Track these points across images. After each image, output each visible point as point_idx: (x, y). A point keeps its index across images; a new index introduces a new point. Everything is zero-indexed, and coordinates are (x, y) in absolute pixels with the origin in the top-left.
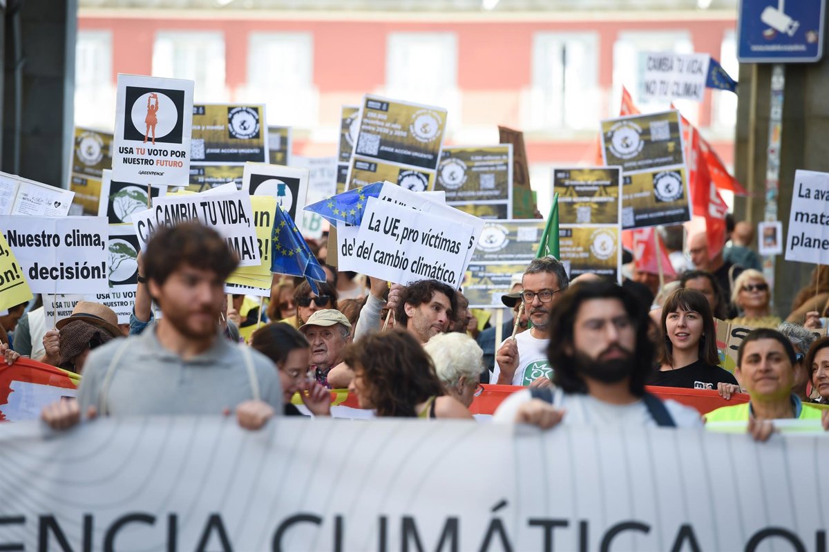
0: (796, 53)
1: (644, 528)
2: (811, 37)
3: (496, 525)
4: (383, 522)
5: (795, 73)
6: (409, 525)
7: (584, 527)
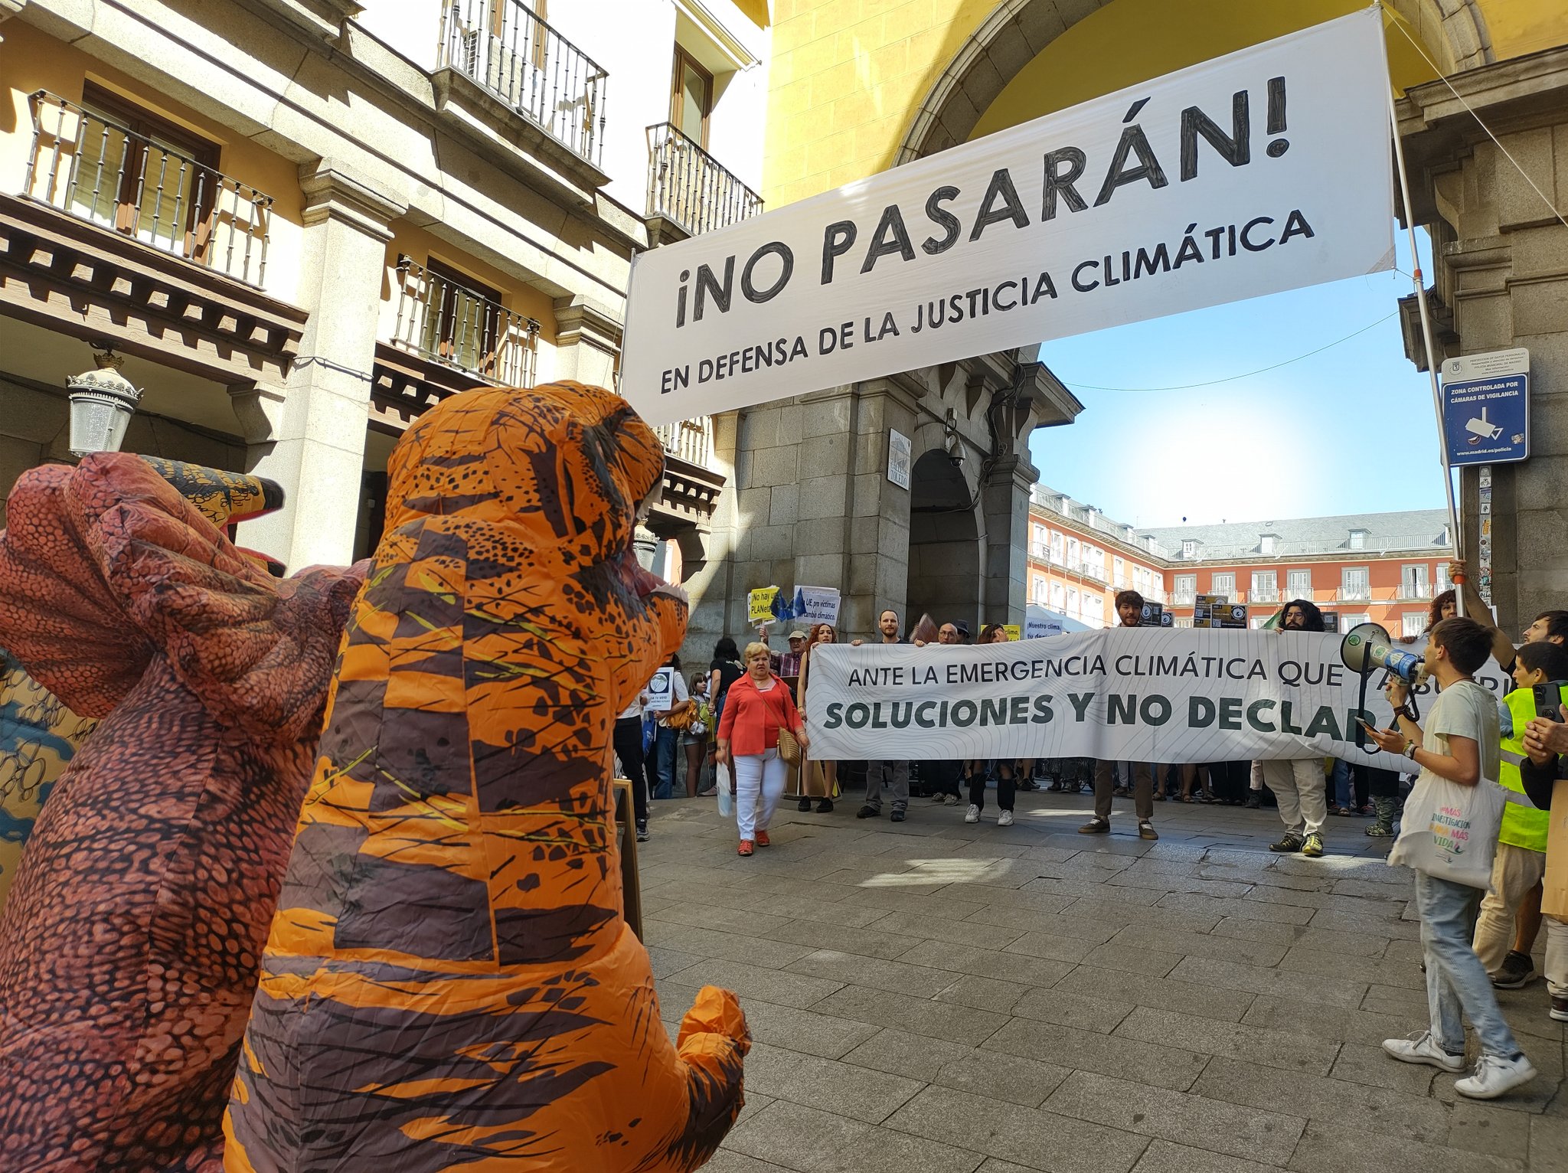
0: (1503, 454)
1: (1244, 661)
2: (1517, 439)
3: (1191, 659)
4: (1152, 658)
5: (1504, 473)
6: (1160, 659)
7: (1221, 660)
